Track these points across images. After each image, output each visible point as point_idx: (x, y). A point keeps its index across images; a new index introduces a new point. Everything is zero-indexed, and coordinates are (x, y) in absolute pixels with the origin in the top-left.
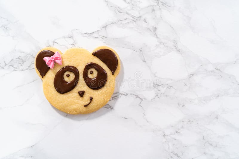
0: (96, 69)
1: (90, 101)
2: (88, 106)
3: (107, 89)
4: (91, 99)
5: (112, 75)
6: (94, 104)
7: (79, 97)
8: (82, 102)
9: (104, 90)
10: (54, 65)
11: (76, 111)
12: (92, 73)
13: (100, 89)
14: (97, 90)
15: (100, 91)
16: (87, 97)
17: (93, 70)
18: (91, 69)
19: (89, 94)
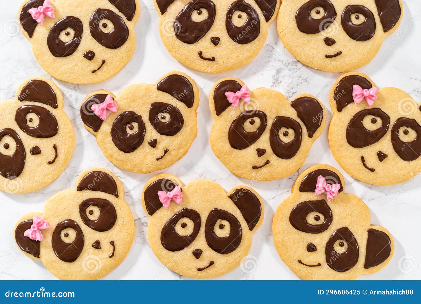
0: (94, 205)
1: (113, 247)
2: (114, 254)
3: (123, 219)
4: (112, 243)
5: (117, 199)
6: (120, 248)
7: (96, 251)
8: (104, 254)
9: (119, 222)
10: (42, 235)
11: (105, 270)
12: (91, 213)
13: (115, 225)
14: (112, 229)
15: (116, 228)
16: (105, 245)
17: (91, 208)
18: (87, 209)
19: (106, 240)
